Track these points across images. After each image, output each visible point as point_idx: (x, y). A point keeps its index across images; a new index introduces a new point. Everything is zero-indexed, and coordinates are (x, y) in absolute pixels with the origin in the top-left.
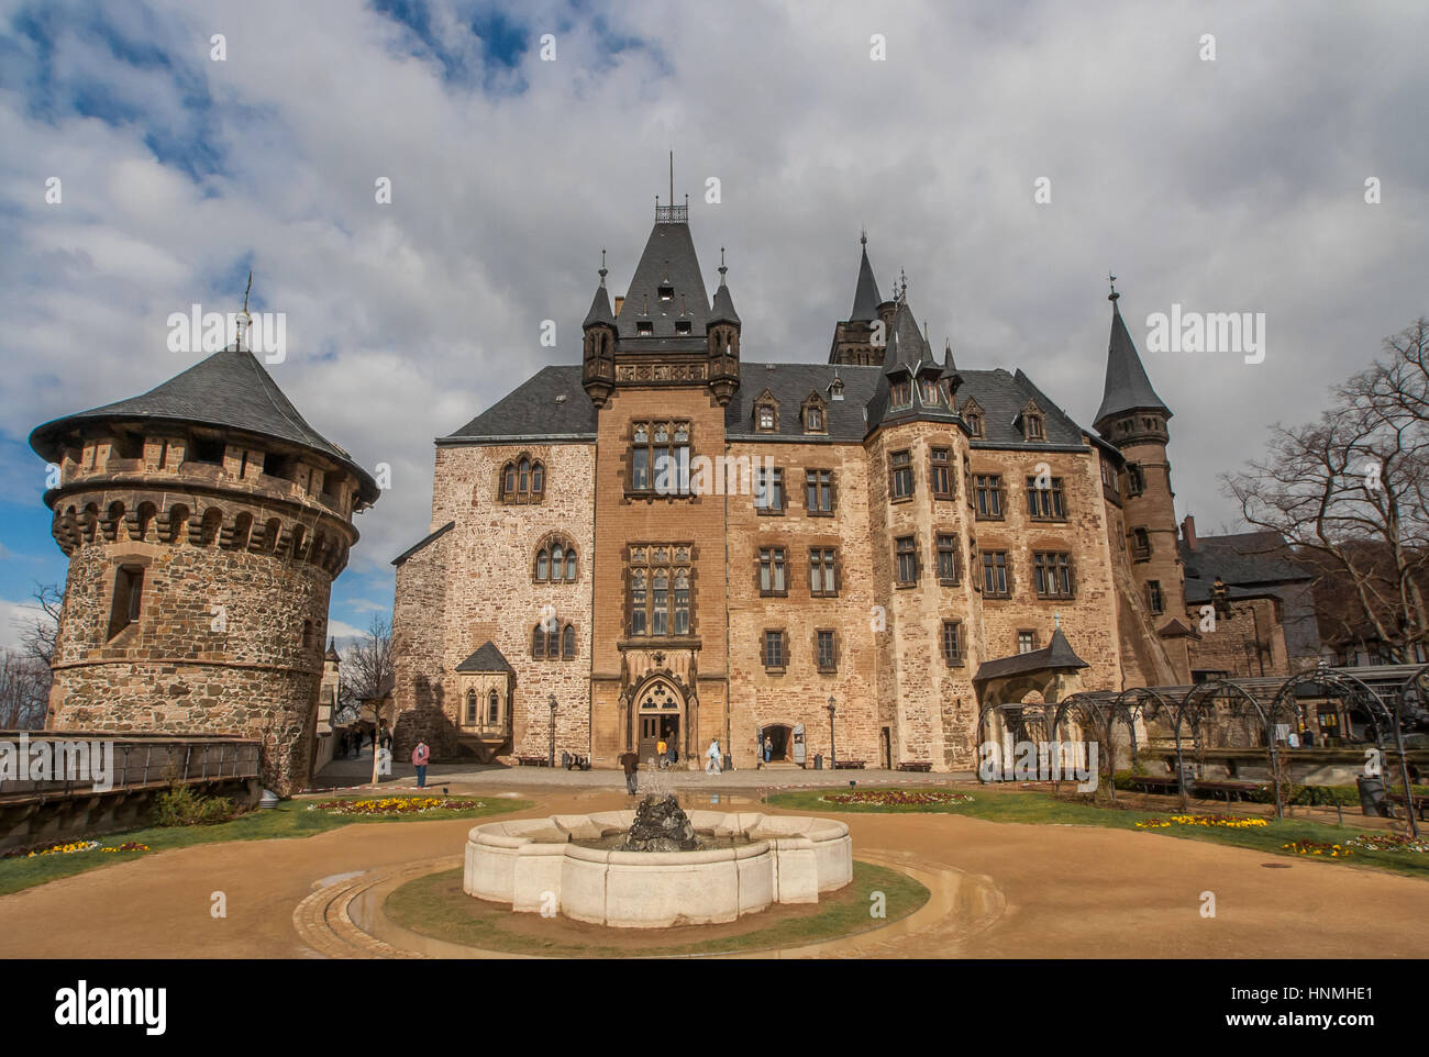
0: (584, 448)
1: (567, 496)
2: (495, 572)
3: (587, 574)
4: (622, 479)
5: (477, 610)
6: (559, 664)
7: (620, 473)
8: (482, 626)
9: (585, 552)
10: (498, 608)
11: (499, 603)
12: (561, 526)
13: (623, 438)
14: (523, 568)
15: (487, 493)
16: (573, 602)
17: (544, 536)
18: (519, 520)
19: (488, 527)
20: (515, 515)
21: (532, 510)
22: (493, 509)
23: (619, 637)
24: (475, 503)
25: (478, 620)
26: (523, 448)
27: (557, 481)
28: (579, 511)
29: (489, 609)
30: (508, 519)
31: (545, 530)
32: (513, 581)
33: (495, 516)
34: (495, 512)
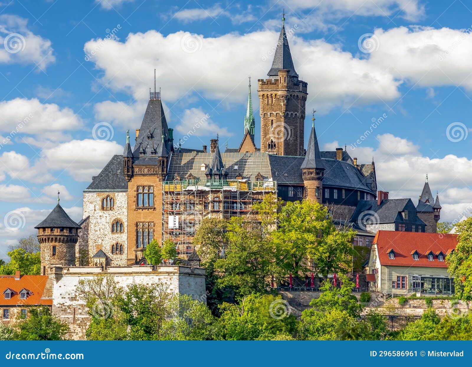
0: (124, 194)
1: (120, 208)
2: (101, 230)
3: (126, 231)
4: (135, 203)
5: (97, 241)
6: (119, 256)
7: (134, 201)
8: (98, 245)
9: (125, 224)
10: (103, 240)
11: (103, 239)
12: (119, 217)
13: (135, 191)
14: (109, 229)
15: (98, 207)
16: (123, 238)
17: (114, 220)
18: (107, 215)
19: (99, 217)
20: (106, 214)
21: (111, 212)
22: (100, 212)
23: (134, 248)
24: (95, 210)
25: (97, 243)
26: (107, 194)
27: (118, 203)
28: (123, 212)
29: (100, 241)
30: (104, 215)
31: (114, 218)
32: (106, 233)
33: (101, 214)
34: (101, 213)
